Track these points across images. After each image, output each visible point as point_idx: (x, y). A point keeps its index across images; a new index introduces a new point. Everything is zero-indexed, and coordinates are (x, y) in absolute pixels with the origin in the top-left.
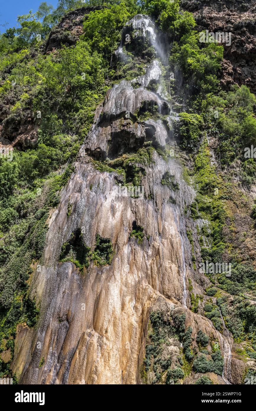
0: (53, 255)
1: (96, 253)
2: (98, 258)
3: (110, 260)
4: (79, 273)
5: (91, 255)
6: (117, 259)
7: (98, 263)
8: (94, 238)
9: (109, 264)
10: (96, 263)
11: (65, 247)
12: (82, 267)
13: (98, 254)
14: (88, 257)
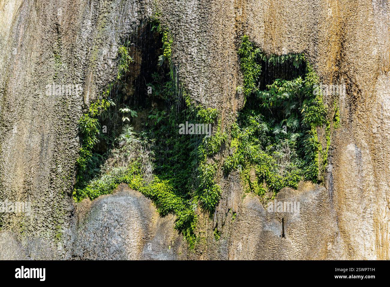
0: (40, 168)
1: (248, 131)
2: (262, 155)
3: (319, 160)
4: (177, 242)
5: (222, 147)
6: (351, 147)
7: (260, 181)
8: (232, 60)
9: (314, 179)
10: (255, 181)
11: (92, 122)
12: (188, 212)
13: (257, 134)
14: (210, 156)
